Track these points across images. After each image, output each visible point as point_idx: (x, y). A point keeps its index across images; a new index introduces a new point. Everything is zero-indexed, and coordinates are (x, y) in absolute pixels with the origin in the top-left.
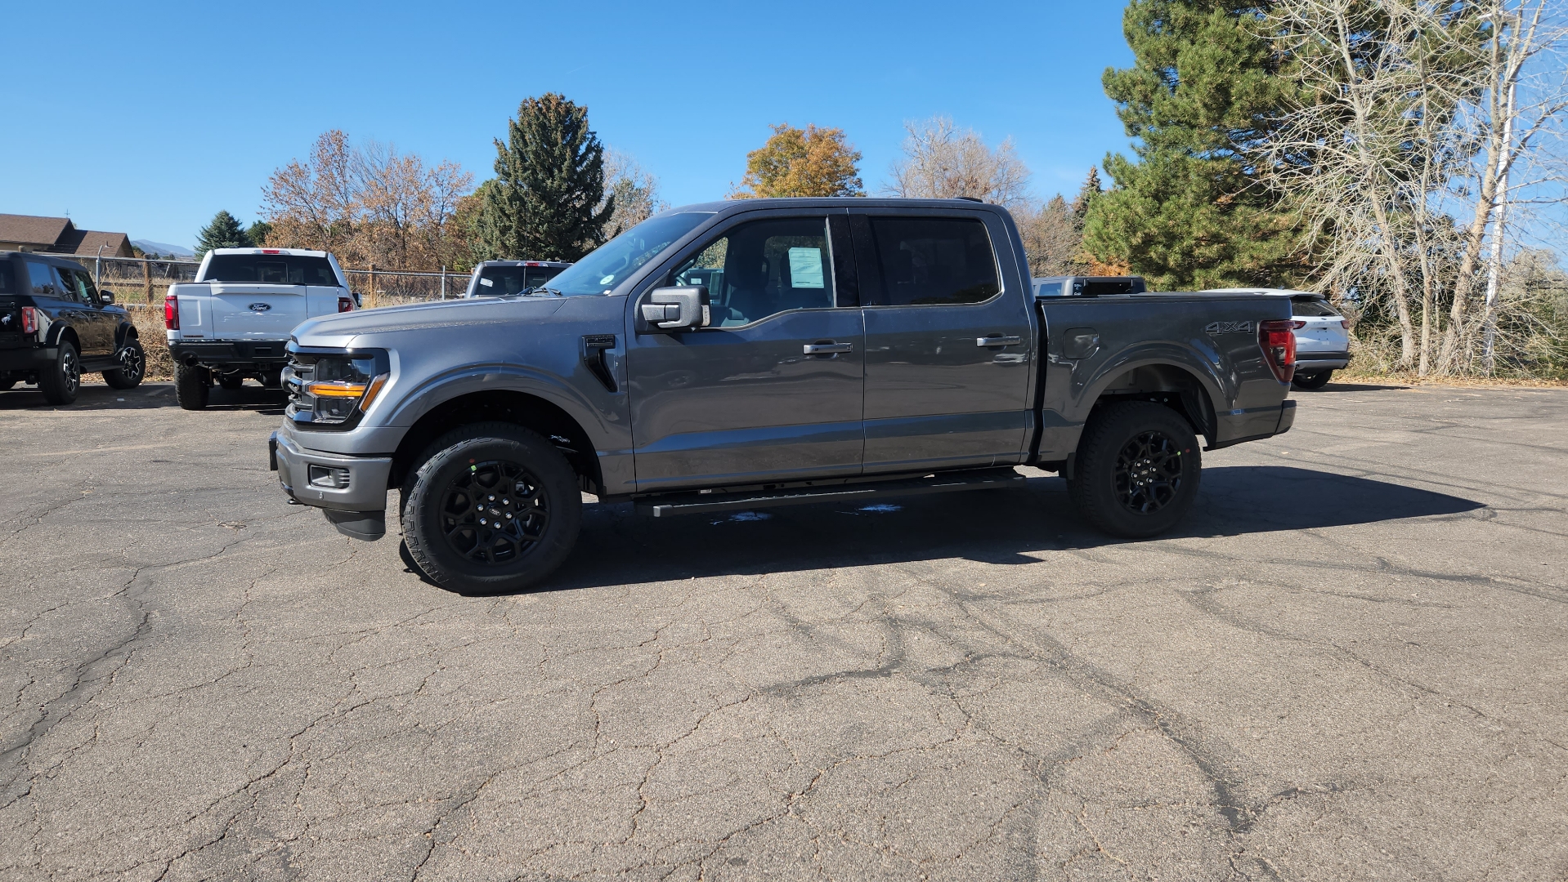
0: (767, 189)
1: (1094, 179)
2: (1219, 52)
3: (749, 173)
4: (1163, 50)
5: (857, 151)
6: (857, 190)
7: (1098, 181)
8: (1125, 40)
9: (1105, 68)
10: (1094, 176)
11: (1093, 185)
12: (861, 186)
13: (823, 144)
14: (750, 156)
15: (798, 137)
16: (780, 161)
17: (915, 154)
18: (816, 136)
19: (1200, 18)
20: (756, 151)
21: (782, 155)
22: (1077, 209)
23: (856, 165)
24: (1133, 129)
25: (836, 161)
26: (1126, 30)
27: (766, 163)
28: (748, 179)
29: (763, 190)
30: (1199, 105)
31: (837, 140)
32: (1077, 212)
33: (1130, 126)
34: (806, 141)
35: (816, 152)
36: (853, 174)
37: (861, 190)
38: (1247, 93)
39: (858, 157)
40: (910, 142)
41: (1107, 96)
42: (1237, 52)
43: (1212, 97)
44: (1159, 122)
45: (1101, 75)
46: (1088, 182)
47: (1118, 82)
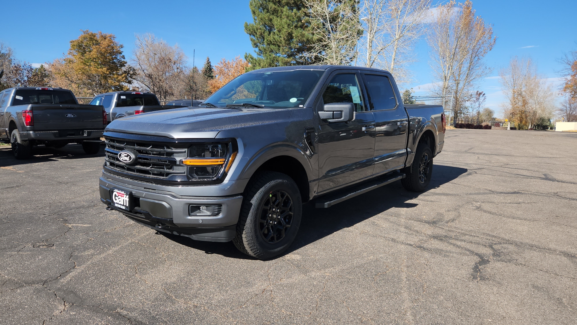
0: (82, 57)
1: (209, 62)
2: (288, 21)
3: (71, 50)
4: (267, 18)
5: (121, 44)
6: (123, 60)
7: (210, 62)
8: (251, 13)
9: (245, 22)
10: (208, 60)
11: (208, 64)
12: (124, 58)
13: (107, 40)
14: (71, 42)
15: (95, 36)
16: (86, 46)
17: (140, 47)
18: (102, 36)
19: (279, 9)
20: (74, 40)
21: (88, 43)
22: (204, 72)
23: (122, 50)
24: (256, 45)
25: (113, 48)
26: (252, 10)
27: (80, 46)
28: (71, 52)
29: (80, 58)
30: (282, 39)
31: (112, 39)
32: (204, 73)
33: (255, 44)
34: (98, 37)
35: (105, 43)
36: (121, 53)
37: (124, 60)
38: (298, 36)
39: (122, 47)
40: (138, 42)
41: (246, 33)
42: (293, 22)
43: (287, 37)
44: (267, 43)
45: (244, 25)
46: (207, 62)
47: (251, 28)
